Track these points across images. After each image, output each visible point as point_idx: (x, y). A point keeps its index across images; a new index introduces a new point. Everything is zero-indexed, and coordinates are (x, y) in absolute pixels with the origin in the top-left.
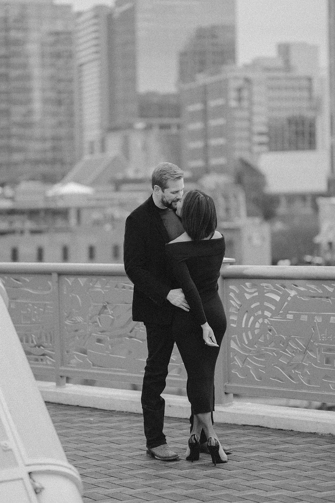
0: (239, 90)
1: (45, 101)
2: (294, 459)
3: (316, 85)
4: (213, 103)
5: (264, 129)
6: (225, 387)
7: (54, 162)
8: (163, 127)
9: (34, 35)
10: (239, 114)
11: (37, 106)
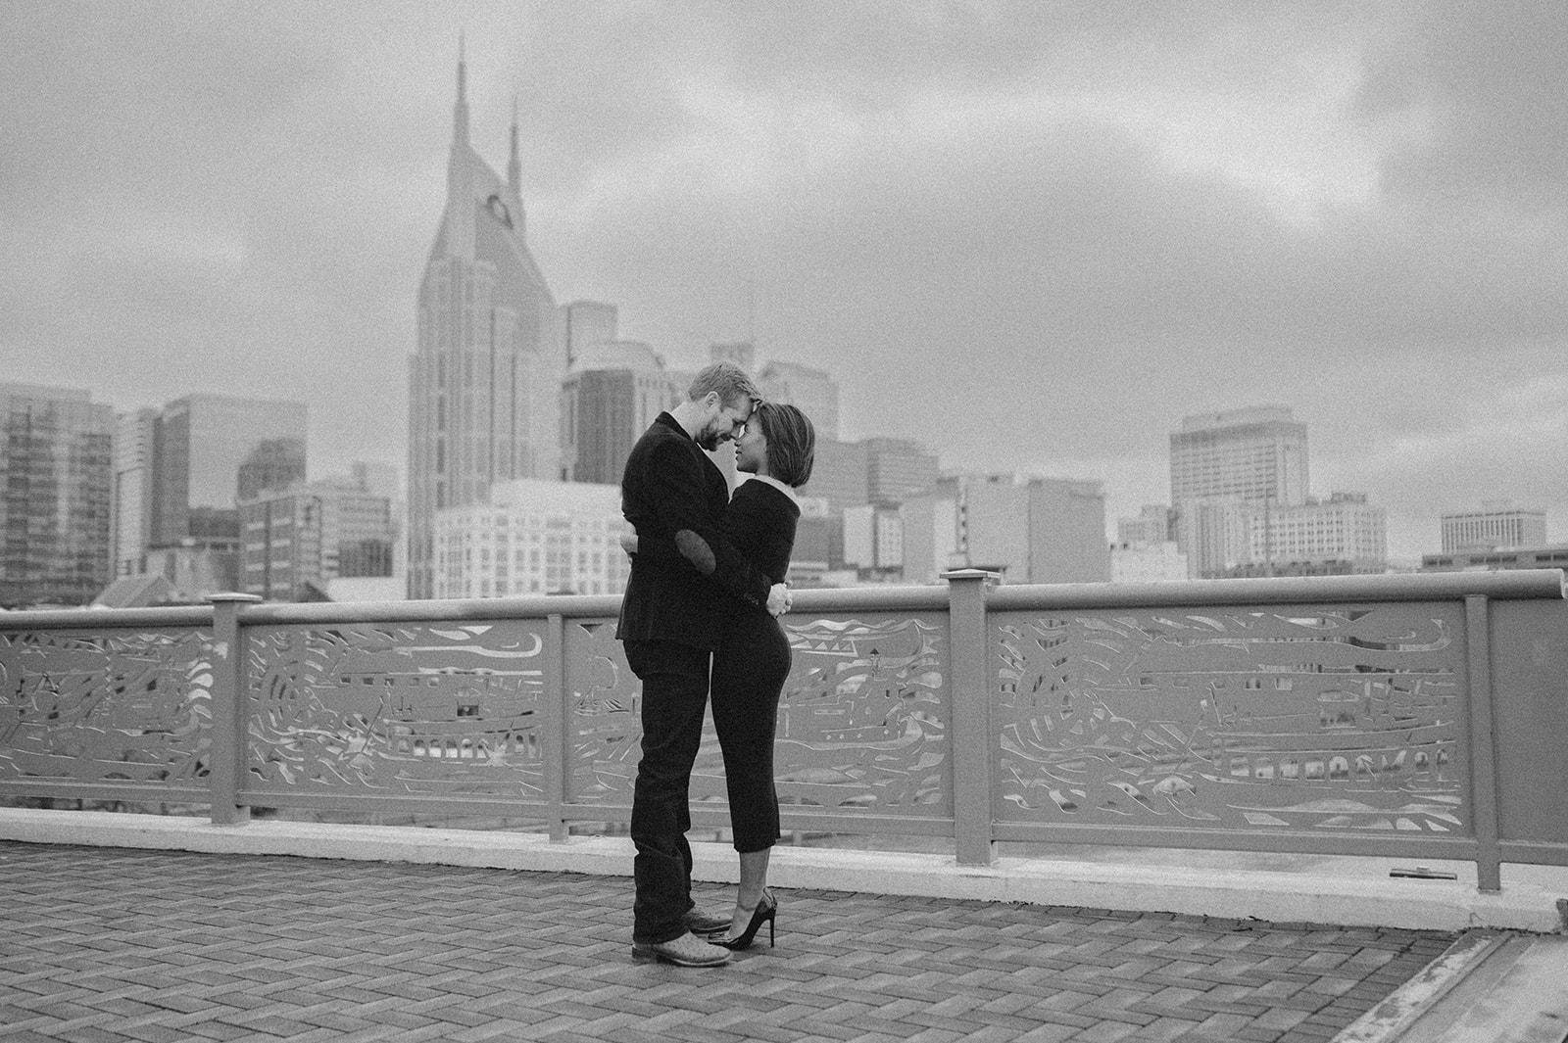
0: (308, 509)
1: (73, 512)
2: (342, 902)
3: (393, 507)
4: (276, 522)
5: (336, 553)
6: (238, 796)
7: (80, 582)
8: (215, 546)
9: (64, 436)
10: (305, 534)
11: (62, 517)
